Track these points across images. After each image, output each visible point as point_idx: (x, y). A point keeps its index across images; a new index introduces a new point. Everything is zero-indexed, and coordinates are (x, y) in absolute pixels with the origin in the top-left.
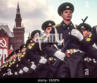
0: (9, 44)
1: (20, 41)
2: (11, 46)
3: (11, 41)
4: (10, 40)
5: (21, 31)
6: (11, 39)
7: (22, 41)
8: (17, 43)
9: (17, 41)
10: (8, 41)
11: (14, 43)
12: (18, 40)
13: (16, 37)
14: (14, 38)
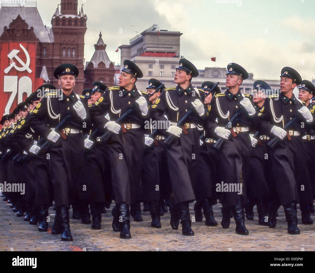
0: (37, 63)
1: (72, 55)
2: (44, 67)
3: (44, 53)
4: (41, 50)
5: (76, 25)
6: (45, 48)
7: (77, 55)
8: (61, 60)
9: (61, 55)
10: (34, 53)
11: (52, 60)
12: (64, 53)
13: (60, 44)
14: (53, 44)
